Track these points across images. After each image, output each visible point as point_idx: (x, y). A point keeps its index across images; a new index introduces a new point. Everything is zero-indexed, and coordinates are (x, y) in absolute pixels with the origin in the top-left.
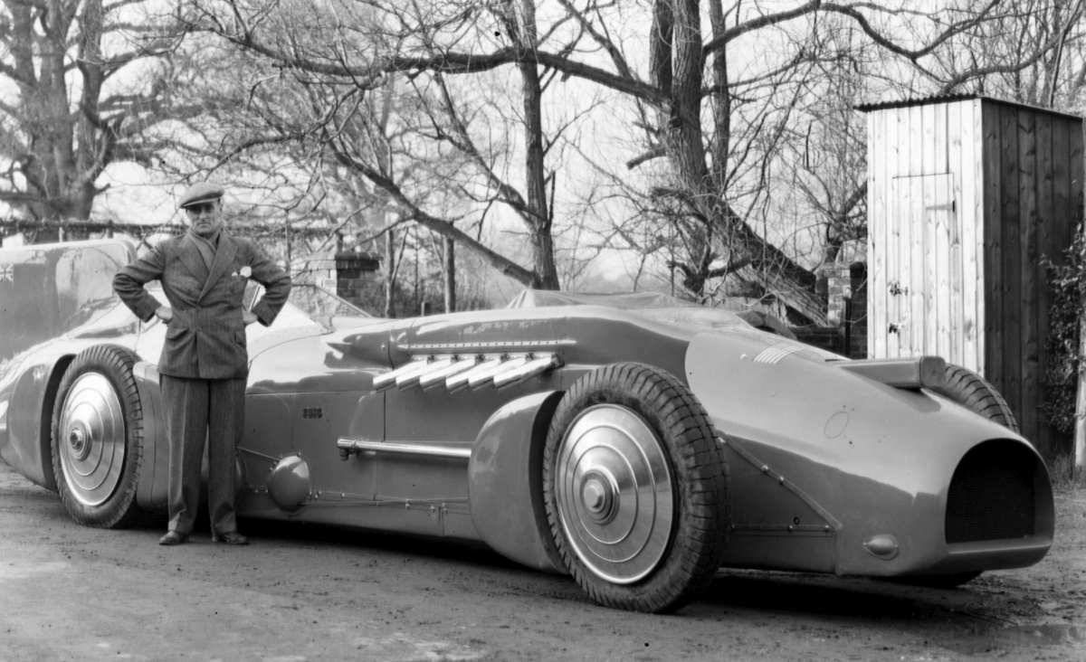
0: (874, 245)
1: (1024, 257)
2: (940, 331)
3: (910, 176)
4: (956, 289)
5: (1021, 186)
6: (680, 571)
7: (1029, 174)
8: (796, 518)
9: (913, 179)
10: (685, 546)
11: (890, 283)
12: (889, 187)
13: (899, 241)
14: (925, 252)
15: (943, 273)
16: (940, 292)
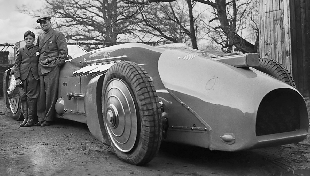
0: (261, 32)
1: (303, 32)
2: (279, 54)
3: (269, 12)
4: (283, 42)
5: (301, 12)
6: (142, 149)
7: (303, 8)
8: (194, 125)
9: (270, 12)
10: (143, 139)
11: (265, 42)
12: (264, 16)
13: (267, 30)
14: (274, 32)
15: (280, 38)
16: (279, 44)
